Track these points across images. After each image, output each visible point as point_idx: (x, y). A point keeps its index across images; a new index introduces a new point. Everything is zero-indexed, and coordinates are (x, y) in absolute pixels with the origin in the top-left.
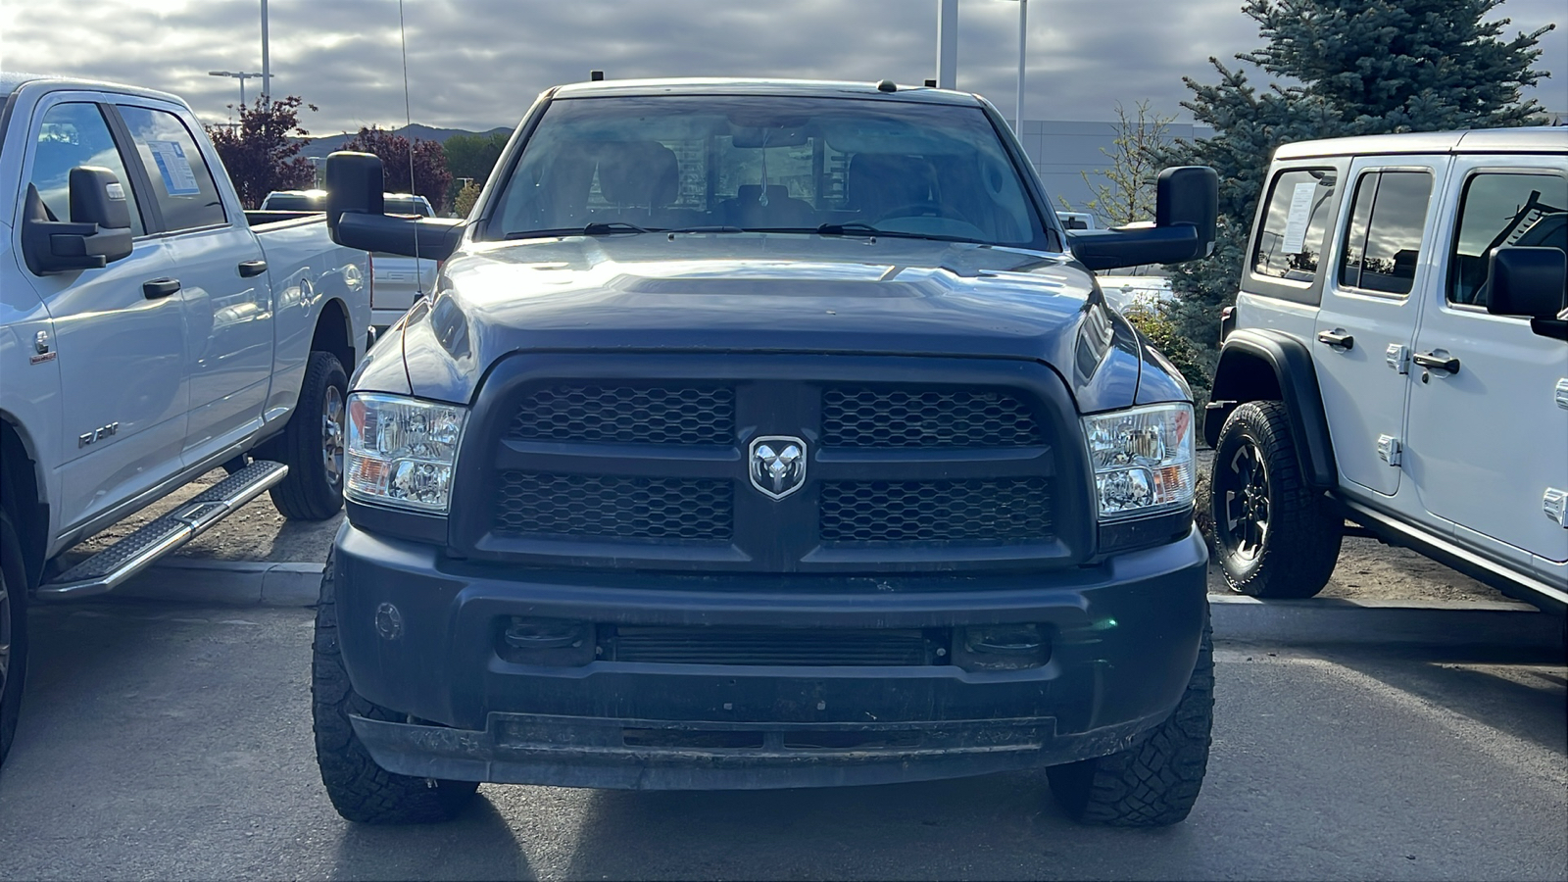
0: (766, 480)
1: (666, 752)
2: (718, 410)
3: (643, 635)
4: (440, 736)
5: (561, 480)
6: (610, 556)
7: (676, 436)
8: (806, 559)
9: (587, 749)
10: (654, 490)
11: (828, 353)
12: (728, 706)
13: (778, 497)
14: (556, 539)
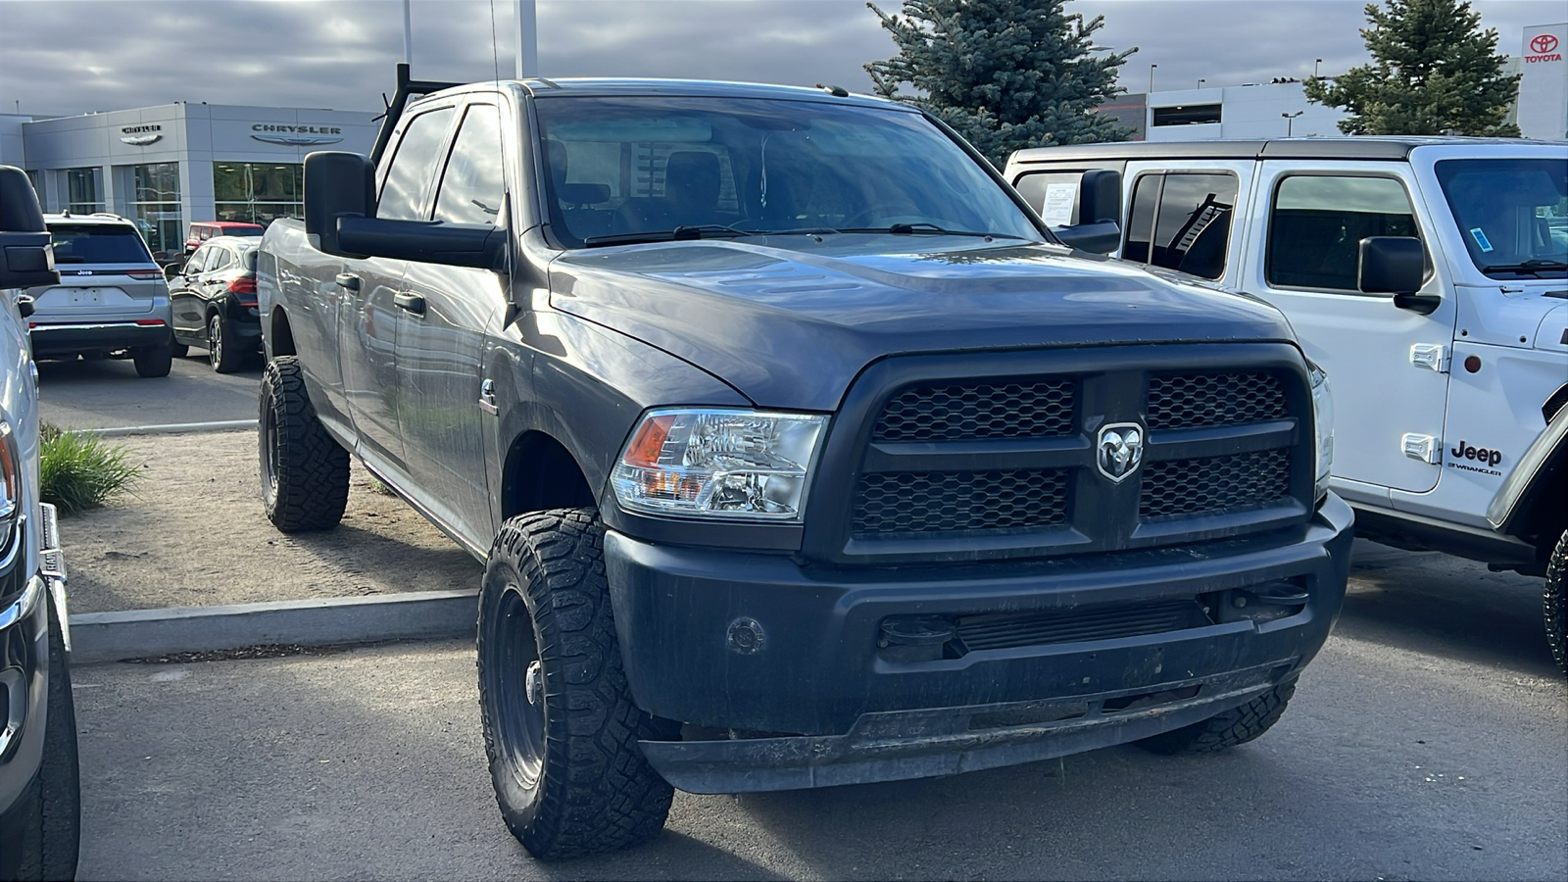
0: (1111, 465)
1: (1006, 732)
2: (1065, 402)
3: (975, 624)
4: (789, 746)
5: (920, 479)
6: (972, 549)
7: (1027, 429)
8: (1135, 535)
9: (935, 740)
10: (1005, 482)
11: (1156, 343)
12: (1086, 680)
13: (1118, 480)
14: (910, 538)
